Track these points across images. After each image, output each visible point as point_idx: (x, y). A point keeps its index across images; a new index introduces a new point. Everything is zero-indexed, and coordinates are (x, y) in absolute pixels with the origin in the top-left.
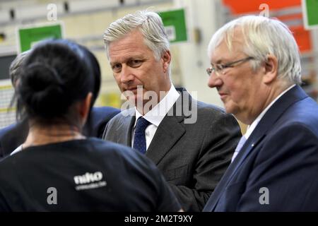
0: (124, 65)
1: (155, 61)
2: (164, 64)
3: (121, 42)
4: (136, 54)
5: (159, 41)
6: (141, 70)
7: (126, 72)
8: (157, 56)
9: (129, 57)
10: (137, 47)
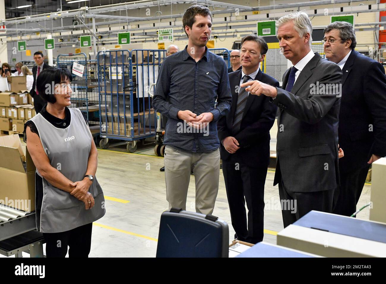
0: (282, 39)
1: (299, 38)
2: (305, 40)
3: (282, 27)
4: (289, 33)
5: (302, 27)
6: (291, 42)
7: (282, 42)
8: (301, 35)
9: (284, 35)
10: (289, 30)
